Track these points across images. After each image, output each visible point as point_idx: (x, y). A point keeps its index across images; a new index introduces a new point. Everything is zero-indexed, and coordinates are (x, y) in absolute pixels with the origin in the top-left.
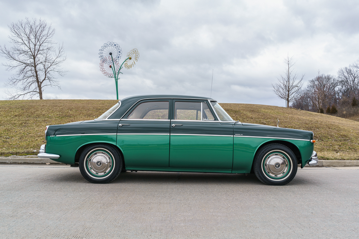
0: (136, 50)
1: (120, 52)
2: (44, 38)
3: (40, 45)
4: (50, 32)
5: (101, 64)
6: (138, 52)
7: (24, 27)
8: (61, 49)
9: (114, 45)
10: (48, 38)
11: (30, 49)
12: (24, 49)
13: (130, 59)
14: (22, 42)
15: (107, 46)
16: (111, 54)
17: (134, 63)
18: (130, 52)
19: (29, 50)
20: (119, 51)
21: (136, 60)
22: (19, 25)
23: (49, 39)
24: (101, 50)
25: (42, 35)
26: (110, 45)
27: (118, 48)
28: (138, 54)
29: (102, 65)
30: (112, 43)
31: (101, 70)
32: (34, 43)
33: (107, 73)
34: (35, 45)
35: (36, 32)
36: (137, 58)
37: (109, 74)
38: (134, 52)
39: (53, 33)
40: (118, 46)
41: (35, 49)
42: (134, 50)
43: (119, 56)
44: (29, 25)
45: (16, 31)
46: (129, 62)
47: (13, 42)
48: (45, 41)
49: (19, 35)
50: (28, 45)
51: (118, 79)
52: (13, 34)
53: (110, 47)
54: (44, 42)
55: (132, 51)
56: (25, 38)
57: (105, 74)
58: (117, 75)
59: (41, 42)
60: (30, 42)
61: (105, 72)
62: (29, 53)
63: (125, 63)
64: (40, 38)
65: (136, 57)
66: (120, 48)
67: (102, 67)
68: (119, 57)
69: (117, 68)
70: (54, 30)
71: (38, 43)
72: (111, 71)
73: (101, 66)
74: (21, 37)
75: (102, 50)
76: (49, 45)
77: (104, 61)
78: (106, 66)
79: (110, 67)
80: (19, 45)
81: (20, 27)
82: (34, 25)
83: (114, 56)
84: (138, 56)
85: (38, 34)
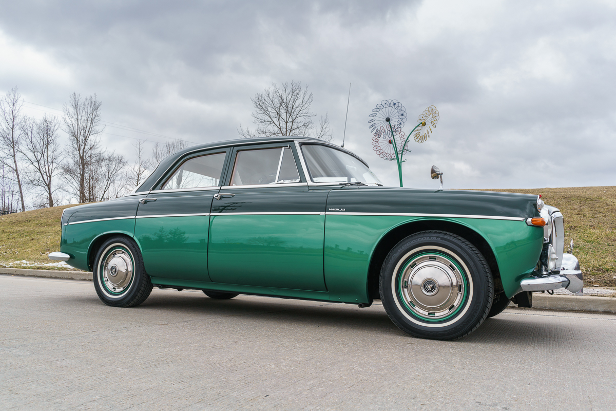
0: (434, 109)
1: (402, 115)
2: (298, 110)
3: (293, 122)
4: (306, 99)
5: (374, 139)
6: (437, 112)
7: (271, 98)
8: (324, 124)
9: (392, 104)
10: (303, 108)
11: (280, 129)
12: (272, 131)
13: (424, 124)
14: (270, 120)
15: (382, 107)
16: (388, 120)
17: (430, 132)
18: (424, 113)
19: (279, 132)
20: (401, 112)
21: (434, 125)
22: (265, 96)
23: (304, 111)
24: (372, 116)
25: (295, 107)
26: (386, 106)
27: (399, 108)
28: (437, 115)
29: (377, 140)
30: (390, 101)
31: (375, 148)
32: (285, 120)
33: (384, 153)
34: (287, 123)
35: (288, 102)
36: (435, 122)
37: (388, 155)
38: (431, 111)
39: (310, 101)
40: (400, 105)
41: (286, 129)
42: (430, 109)
43: (402, 122)
44: (278, 94)
45: (261, 105)
46: (422, 131)
47: (257, 122)
48: (299, 114)
49: (265, 111)
50: (277, 123)
51: (401, 162)
52: (258, 110)
53: (387, 109)
54: (298, 116)
55: (427, 112)
56: (273, 113)
57: (381, 155)
58: (400, 157)
59: (294, 117)
60: (280, 119)
61: (382, 151)
62: (279, 135)
63: (414, 133)
64: (292, 112)
65: (433, 120)
66: (403, 109)
67: (377, 144)
68: (401, 124)
69: (399, 142)
70: (310, 96)
71: (291, 120)
72: (390, 150)
73: (374, 143)
74: (268, 112)
75: (374, 115)
76: (306, 120)
77: (378, 134)
78: (383, 142)
79: (390, 142)
80: (266, 126)
81: (267, 99)
82: (285, 93)
83: (394, 122)
84: (437, 118)
85: (290, 106)
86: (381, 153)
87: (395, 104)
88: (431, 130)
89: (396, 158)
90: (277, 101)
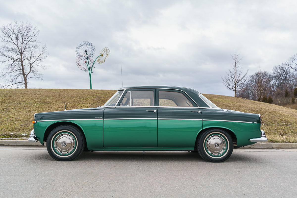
0: (107, 49)
1: (93, 50)
2: (30, 38)
3: (27, 44)
4: (35, 33)
5: (77, 60)
6: (109, 50)
7: (13, 29)
8: (44, 47)
9: (88, 44)
11: (18, 47)
12: (12, 47)
13: (102, 56)
14: (11, 41)
15: (83, 45)
16: (86, 51)
17: (105, 60)
18: (102, 50)
19: (17, 48)
20: (93, 49)
21: (107, 56)
23: (34, 39)
24: (77, 48)
25: (28, 35)
26: (85, 44)
29: (79, 61)
30: (87, 42)
31: (78, 64)
32: (22, 42)
34: (22, 44)
35: (24, 33)
37: (84, 68)
38: (106, 50)
39: (38, 34)
40: (92, 45)
41: (22, 47)
43: (93, 53)
44: (18, 27)
45: (6, 31)
46: (102, 59)
47: (3, 41)
48: (31, 40)
49: (8, 35)
50: (16, 43)
51: (91, 73)
52: (3, 34)
53: (86, 46)
54: (29, 41)
55: (104, 50)
56: (14, 38)
58: (90, 69)
60: (18, 41)
62: (17, 50)
63: (97, 59)
64: (26, 38)
65: (107, 54)
66: (94, 47)
68: (92, 54)
69: (91, 63)
70: (38, 31)
71: (25, 42)
72: (85, 66)
73: (77, 62)
74: (10, 37)
75: (79, 48)
76: (34, 44)
77: (80, 57)
78: (82, 62)
79: (85, 62)
80: (8, 44)
81: (10, 28)
82: (22, 27)
83: (89, 53)
84: (109, 53)
85: (25, 35)
86: (81, 67)
87: (90, 44)
89: (88, 70)
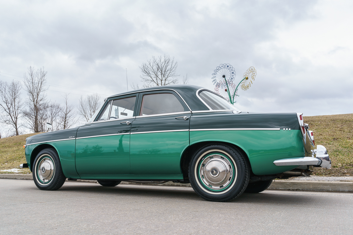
0: (253, 68)
1: (233, 73)
2: (168, 72)
3: (165, 80)
4: (173, 65)
5: (216, 89)
6: (255, 70)
7: (152, 66)
8: (185, 81)
9: (226, 66)
10: (171, 71)
11: (158, 84)
13: (247, 79)
14: (151, 79)
15: (220, 69)
16: (224, 76)
17: (251, 83)
18: (247, 72)
20: (233, 71)
21: (253, 79)
22: (147, 64)
23: (172, 73)
25: (166, 71)
26: (223, 68)
27: (231, 69)
28: (255, 72)
29: (217, 90)
30: (225, 65)
32: (161, 79)
34: (162, 81)
35: (162, 68)
36: (254, 77)
38: (251, 70)
39: (176, 66)
40: (231, 67)
42: (250, 69)
43: (232, 77)
44: (156, 63)
45: (146, 70)
46: (247, 82)
47: (143, 81)
48: (169, 75)
49: (148, 74)
50: (156, 81)
51: (233, 103)
52: (143, 73)
53: (223, 70)
55: (249, 71)
56: (153, 76)
58: (232, 99)
59: (166, 77)
60: (158, 79)
63: (241, 84)
64: (165, 74)
65: (253, 76)
66: (233, 69)
68: (232, 79)
70: (176, 63)
71: (164, 79)
72: (226, 95)
74: (150, 75)
75: (215, 74)
76: (175, 78)
78: (221, 90)
79: (226, 90)
80: (149, 83)
81: (149, 66)
82: (160, 62)
83: (227, 78)
84: (255, 74)
85: (163, 70)
87: (228, 66)
88: (251, 82)
89: (230, 100)
90: (155, 68)
